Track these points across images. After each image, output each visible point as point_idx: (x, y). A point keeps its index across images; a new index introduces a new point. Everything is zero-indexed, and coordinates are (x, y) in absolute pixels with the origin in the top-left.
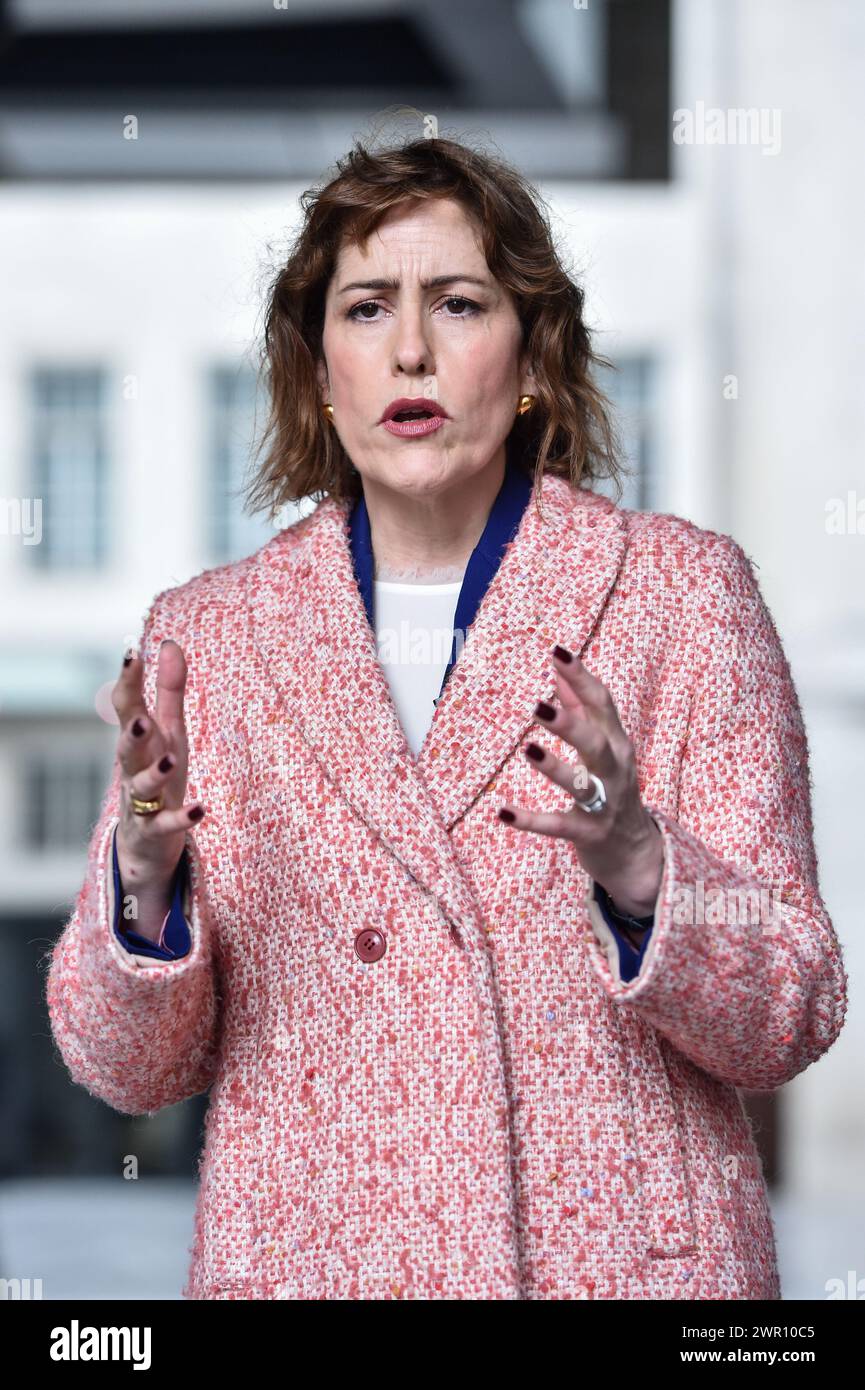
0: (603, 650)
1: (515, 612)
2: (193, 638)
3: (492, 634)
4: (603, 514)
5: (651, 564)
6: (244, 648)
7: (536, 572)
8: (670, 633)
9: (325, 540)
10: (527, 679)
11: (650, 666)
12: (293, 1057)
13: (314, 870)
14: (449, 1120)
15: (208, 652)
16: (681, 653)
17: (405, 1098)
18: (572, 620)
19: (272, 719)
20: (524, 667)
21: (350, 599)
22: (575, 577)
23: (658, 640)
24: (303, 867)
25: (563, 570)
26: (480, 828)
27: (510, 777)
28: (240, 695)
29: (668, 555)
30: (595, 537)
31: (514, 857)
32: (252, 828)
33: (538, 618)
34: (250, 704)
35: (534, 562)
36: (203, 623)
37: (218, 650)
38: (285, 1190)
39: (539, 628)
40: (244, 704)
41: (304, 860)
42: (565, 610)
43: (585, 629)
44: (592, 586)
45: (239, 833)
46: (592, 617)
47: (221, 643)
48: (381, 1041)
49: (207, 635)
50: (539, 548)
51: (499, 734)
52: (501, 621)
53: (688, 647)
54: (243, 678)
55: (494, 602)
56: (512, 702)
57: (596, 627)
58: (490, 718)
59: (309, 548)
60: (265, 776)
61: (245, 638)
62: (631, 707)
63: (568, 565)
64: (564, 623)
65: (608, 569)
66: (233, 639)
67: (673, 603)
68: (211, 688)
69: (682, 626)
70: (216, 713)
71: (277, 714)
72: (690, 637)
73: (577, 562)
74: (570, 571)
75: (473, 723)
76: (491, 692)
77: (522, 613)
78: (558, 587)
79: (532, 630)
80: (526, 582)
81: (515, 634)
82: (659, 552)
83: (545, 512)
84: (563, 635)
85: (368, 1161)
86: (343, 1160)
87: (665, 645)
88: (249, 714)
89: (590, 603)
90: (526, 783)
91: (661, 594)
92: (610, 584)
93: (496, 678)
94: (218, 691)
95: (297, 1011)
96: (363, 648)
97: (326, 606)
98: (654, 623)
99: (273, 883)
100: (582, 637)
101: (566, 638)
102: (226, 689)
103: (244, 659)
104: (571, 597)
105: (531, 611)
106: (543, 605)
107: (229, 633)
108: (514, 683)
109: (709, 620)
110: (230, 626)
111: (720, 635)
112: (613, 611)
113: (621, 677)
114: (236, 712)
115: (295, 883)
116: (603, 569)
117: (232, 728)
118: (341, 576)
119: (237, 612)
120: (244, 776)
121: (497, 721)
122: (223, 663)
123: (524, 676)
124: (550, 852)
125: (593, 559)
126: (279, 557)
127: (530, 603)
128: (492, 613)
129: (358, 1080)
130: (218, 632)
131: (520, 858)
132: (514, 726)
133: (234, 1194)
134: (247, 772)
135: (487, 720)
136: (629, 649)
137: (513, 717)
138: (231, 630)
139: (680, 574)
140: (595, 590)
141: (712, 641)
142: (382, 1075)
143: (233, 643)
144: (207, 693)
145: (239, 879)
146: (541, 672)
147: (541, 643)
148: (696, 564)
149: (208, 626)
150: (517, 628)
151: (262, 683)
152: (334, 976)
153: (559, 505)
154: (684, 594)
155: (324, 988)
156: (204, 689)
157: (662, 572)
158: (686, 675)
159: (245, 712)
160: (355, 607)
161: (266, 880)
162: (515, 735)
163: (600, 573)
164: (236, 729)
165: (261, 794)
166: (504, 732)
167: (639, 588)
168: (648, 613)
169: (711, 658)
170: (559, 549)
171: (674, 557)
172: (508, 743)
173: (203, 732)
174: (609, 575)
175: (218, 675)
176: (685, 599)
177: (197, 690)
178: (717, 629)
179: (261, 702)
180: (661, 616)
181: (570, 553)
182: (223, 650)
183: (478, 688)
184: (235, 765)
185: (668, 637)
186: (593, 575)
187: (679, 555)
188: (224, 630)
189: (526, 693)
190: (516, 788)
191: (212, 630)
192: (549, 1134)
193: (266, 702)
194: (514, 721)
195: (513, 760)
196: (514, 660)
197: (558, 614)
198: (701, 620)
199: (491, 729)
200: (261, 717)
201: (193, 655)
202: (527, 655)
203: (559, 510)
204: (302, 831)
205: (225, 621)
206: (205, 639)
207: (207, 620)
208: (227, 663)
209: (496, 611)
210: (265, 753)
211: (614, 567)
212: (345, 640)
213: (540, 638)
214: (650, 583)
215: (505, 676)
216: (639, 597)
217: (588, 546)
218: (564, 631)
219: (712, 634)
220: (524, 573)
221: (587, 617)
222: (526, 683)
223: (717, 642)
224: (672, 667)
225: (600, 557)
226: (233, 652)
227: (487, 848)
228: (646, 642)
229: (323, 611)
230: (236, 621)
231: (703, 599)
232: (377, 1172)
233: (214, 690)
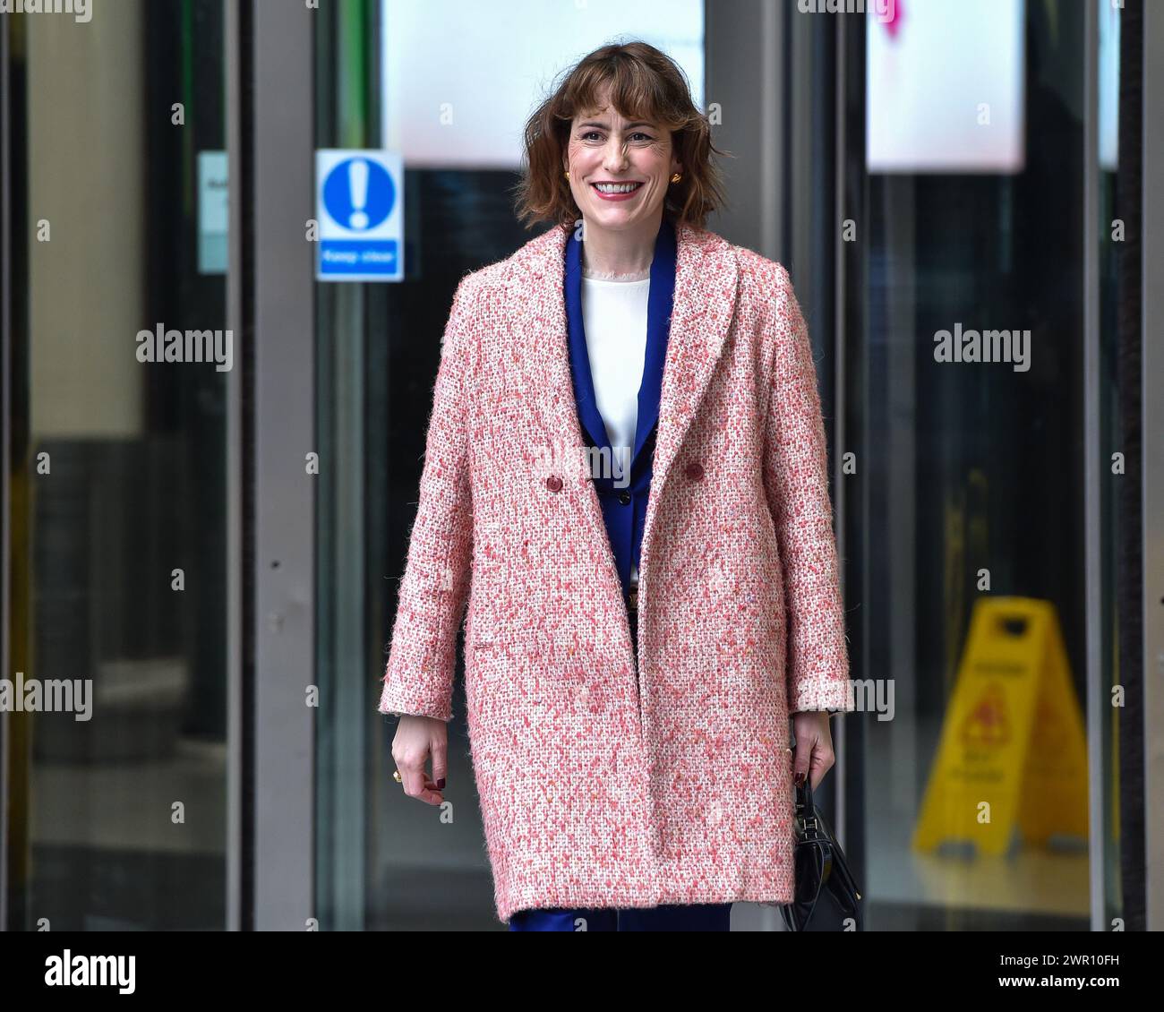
12: (518, 534)
13: (533, 442)
14: (597, 570)
15: (483, 318)
17: (575, 558)
21: (556, 298)
24: (528, 440)
29: (758, 274)
32: (501, 416)
41: (529, 436)
45: (493, 418)
48: (564, 530)
53: (772, 328)
59: (543, 263)
60: (512, 391)
66: (496, 309)
67: (763, 303)
69: (768, 316)
71: (519, 356)
72: (773, 323)
85: (557, 588)
86: (545, 586)
95: (519, 512)
97: (545, 300)
98: (756, 312)
99: (510, 446)
102: (493, 340)
107: (493, 306)
111: (788, 324)
114: (499, 355)
115: (522, 447)
117: (496, 363)
122: (492, 325)
129: (553, 548)
134: (502, 387)
139: (765, 286)
140: (730, 285)
142: (565, 547)
145: (493, 442)
149: (483, 301)
151: (512, 338)
152: (539, 497)
155: (533, 501)
156: (481, 338)
159: (503, 355)
160: (557, 303)
161: (506, 444)
165: (508, 399)
168: (753, 306)
171: (760, 277)
173: (478, 364)
174: (734, 276)
175: (489, 331)
177: (477, 340)
179: (510, 349)
180: (759, 309)
182: (492, 317)
184: (495, 382)
187: (763, 276)
188: (491, 304)
191: (485, 304)
193: (513, 349)
201: (476, 318)
204: (528, 422)
205: (491, 298)
207: (483, 298)
210: (512, 378)
219: (785, 324)
223: (787, 329)
229: (542, 302)
231: (779, 303)
232: (562, 594)
233: (486, 340)
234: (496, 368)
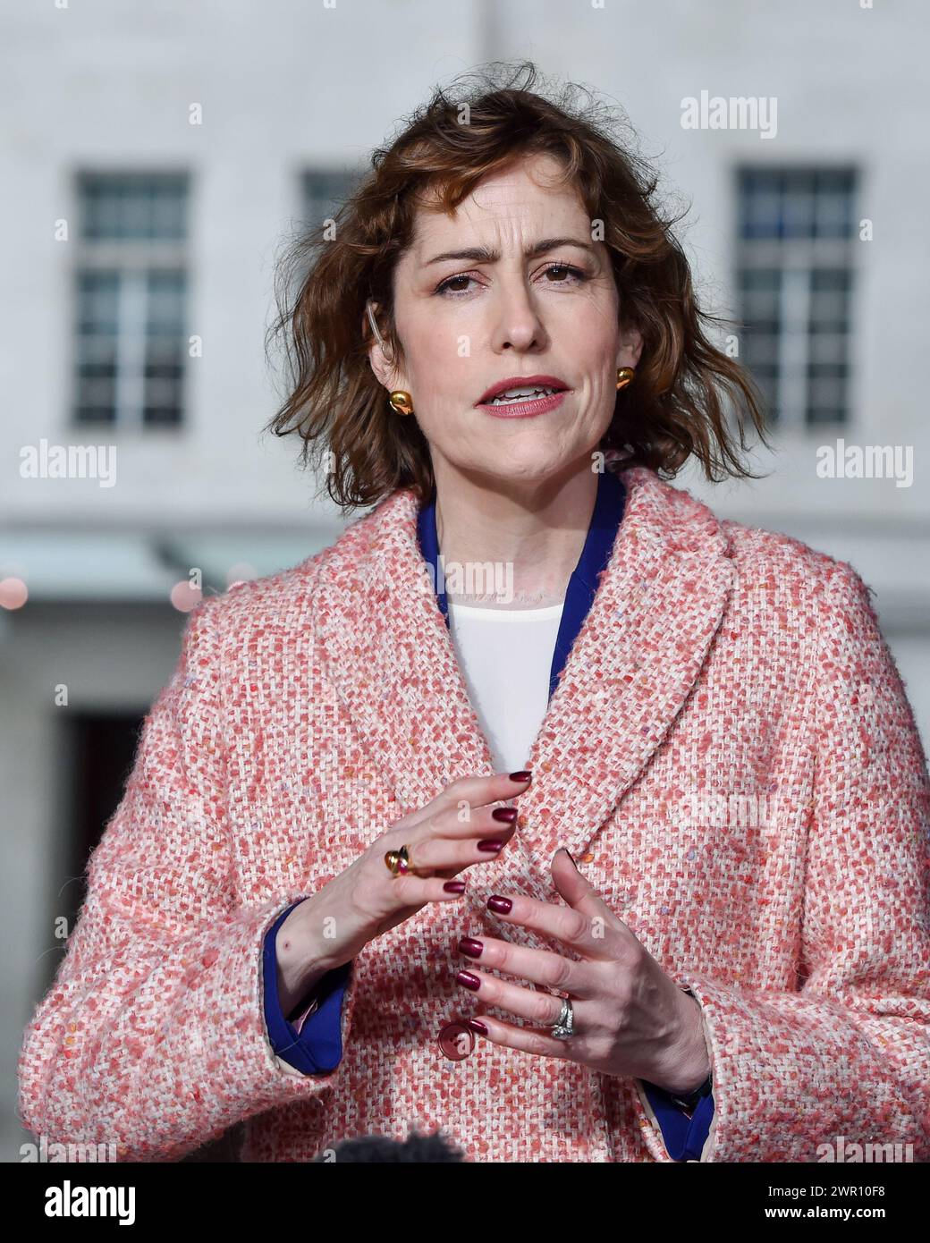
0: (712, 701)
1: (610, 658)
2: (247, 667)
3: (585, 684)
4: (705, 534)
5: (763, 599)
6: (311, 687)
7: (633, 609)
8: (787, 684)
9: (401, 558)
10: (625, 734)
11: (765, 724)
13: (397, 950)
15: (266, 686)
16: (800, 706)
18: (674, 667)
19: (350, 773)
20: (621, 721)
22: (675, 616)
23: (773, 692)
24: (384, 946)
25: (662, 606)
27: (609, 848)
28: (310, 742)
29: (782, 589)
30: (697, 564)
33: (636, 665)
34: (323, 755)
35: (631, 597)
36: (259, 650)
37: (280, 685)
39: (637, 676)
40: (315, 754)
42: (665, 656)
43: (688, 678)
44: (694, 627)
46: (696, 664)
47: (283, 678)
48: (471, 1149)
49: (265, 666)
50: (634, 579)
51: (594, 798)
52: (594, 668)
53: (808, 699)
54: (313, 723)
55: (587, 645)
56: (608, 761)
57: (702, 673)
58: (583, 780)
59: (383, 565)
61: (311, 674)
62: (744, 771)
63: (668, 600)
64: (665, 670)
65: (713, 607)
66: (297, 673)
68: (269, 729)
69: (799, 675)
70: (276, 759)
71: (355, 766)
72: (809, 689)
73: (677, 597)
74: (669, 608)
75: (564, 786)
76: (584, 750)
77: (618, 659)
78: (657, 628)
79: (629, 679)
80: (622, 621)
81: (610, 683)
82: (772, 585)
83: (643, 534)
84: (664, 685)
87: (781, 698)
88: (322, 765)
89: (693, 648)
90: (628, 853)
91: (776, 637)
92: (715, 626)
93: (590, 734)
94: (280, 734)
95: (370, 1109)
98: (768, 673)
100: (686, 687)
101: (667, 687)
102: (292, 733)
103: (312, 700)
104: (671, 639)
105: (628, 656)
106: (641, 650)
107: (291, 667)
108: (610, 739)
109: (831, 671)
110: (292, 657)
111: (845, 687)
112: (721, 656)
113: (732, 738)
114: (304, 762)
115: (373, 964)
116: (707, 606)
117: (298, 778)
119: (299, 640)
120: (311, 835)
121: (591, 782)
122: (287, 702)
123: (621, 731)
124: (663, 937)
125: (696, 593)
126: (345, 573)
127: (627, 648)
128: (584, 659)
130: (278, 663)
132: (611, 788)
134: (316, 832)
135: (580, 782)
137: (610, 778)
138: (293, 662)
139: (796, 613)
140: (698, 632)
141: (836, 696)
143: (297, 679)
144: (265, 735)
146: (640, 727)
147: (640, 693)
148: (814, 601)
149: (265, 654)
150: (612, 677)
151: (335, 729)
153: (658, 523)
154: (801, 637)
156: (262, 729)
157: (775, 610)
158: (807, 734)
159: (316, 763)
162: (612, 798)
163: (704, 611)
164: (305, 781)
165: (335, 858)
166: (600, 795)
167: (751, 629)
168: (761, 660)
169: (835, 715)
170: (658, 580)
171: (788, 592)
172: (604, 808)
173: (258, 779)
174: (714, 615)
175: (279, 715)
176: (802, 644)
177: (253, 730)
178: (841, 682)
179: (335, 753)
180: (776, 664)
181: (670, 585)
182: (285, 687)
183: (569, 746)
184: (299, 821)
185: (785, 688)
186: (695, 613)
187: (795, 590)
188: (285, 662)
189: (624, 750)
190: (617, 859)
191: (271, 660)
193: (341, 753)
194: (611, 782)
195: (612, 829)
196: (610, 713)
197: (658, 661)
198: (822, 671)
199: (584, 791)
200: (337, 770)
201: (248, 688)
202: (624, 707)
203: (658, 529)
205: (285, 650)
206: (263, 671)
207: (265, 648)
208: (292, 702)
209: (589, 656)
211: (720, 605)
212: (435, 683)
213: (639, 688)
214: (763, 622)
215: (599, 732)
216: (751, 640)
217: (690, 576)
218: (665, 680)
219: (835, 688)
220: (621, 610)
221: (690, 664)
222: (623, 740)
223: (841, 696)
224: (791, 723)
225: (704, 590)
226: (299, 690)
228: (760, 695)
230: (298, 651)
231: (823, 644)
233: (274, 732)
234: (297, 791)
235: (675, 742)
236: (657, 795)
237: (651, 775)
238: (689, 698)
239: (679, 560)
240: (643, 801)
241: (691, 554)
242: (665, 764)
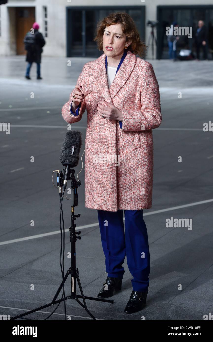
0: (131, 79)
8: (139, 77)
9: (102, 61)
11: (136, 81)
12: (95, 125)
14: (110, 134)
15: (89, 74)
17: (106, 131)
18: (127, 75)
19: (95, 85)
22: (128, 70)
25: (127, 68)
26: (115, 100)
27: (118, 94)
28: (92, 81)
31: (119, 104)
33: (123, 75)
35: (124, 67)
38: (94, 139)
48: (104, 124)
50: (124, 65)
53: (141, 79)
56: (119, 85)
57: (130, 76)
59: (101, 62)
60: (94, 92)
65: (132, 68)
67: (140, 73)
73: (129, 67)
75: (114, 88)
77: (121, 74)
78: (126, 71)
82: (139, 66)
83: (126, 60)
84: (126, 77)
85: (102, 138)
87: (138, 79)
89: (129, 73)
92: (132, 70)
96: (105, 77)
106: (124, 73)
113: (132, 83)
118: (104, 67)
124: (123, 104)
129: (101, 129)
131: (120, 105)
132: (119, 88)
133: (89, 139)
136: (134, 79)
140: (130, 71)
142: (104, 128)
148: (143, 68)
150: (120, 76)
165: (93, 94)
167: (136, 71)
168: (136, 75)
172: (118, 90)
178: (144, 77)
186: (130, 69)
190: (119, 96)
192: (123, 135)
193: (95, 82)
195: (119, 92)
203: (128, 60)
210: (94, 89)
212: (103, 76)
213: (123, 77)
217: (130, 65)
224: (139, 81)
227: (116, 103)
232: (103, 139)
235: (126, 83)
236: (124, 89)
237: (124, 87)
238: (128, 78)
239: (130, 63)
240: (122, 90)
241: (131, 62)
242: (125, 86)
